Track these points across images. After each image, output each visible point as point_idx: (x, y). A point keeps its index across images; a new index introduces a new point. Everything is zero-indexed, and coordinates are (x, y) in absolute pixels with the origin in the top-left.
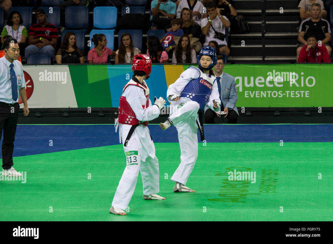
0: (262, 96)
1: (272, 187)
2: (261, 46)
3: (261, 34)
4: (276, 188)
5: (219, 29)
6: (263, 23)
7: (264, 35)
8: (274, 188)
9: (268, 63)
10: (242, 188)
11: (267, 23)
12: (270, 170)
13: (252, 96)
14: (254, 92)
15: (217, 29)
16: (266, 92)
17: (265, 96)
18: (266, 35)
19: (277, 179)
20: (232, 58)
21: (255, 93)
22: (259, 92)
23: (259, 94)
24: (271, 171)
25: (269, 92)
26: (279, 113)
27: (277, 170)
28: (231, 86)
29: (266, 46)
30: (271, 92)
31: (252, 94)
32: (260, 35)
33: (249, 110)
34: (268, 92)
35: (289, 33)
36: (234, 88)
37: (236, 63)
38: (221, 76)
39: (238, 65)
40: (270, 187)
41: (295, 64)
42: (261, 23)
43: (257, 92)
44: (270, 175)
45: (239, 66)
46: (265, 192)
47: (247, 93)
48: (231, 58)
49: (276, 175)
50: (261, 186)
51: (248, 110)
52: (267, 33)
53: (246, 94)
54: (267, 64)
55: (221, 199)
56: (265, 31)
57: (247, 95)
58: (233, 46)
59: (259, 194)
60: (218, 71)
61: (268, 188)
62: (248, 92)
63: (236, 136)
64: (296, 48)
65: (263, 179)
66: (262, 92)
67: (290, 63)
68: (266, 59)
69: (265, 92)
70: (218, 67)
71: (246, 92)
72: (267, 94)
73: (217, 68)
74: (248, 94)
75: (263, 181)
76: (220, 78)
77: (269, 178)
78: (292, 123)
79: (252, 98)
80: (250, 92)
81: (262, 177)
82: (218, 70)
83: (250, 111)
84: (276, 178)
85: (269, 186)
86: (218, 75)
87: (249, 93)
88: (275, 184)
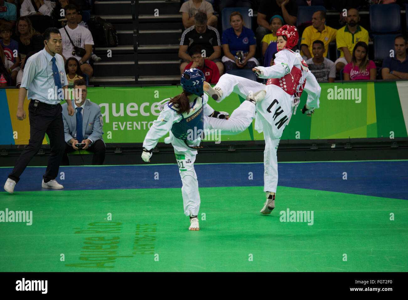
0: (135, 129)
1: (149, 247)
2: (133, 63)
3: (133, 47)
4: (154, 248)
5: (78, 43)
6: (134, 33)
7: (137, 48)
8: (152, 248)
9: (142, 85)
10: (109, 249)
11: (140, 32)
12: (146, 225)
13: (122, 129)
14: (125, 123)
15: (75, 42)
16: (141, 123)
17: (139, 128)
18: (139, 48)
19: (154, 237)
20: (95, 78)
21: (126, 124)
22: (131, 123)
23: (131, 126)
24: (148, 226)
25: (144, 123)
26: (158, 150)
27: (155, 224)
29: (139, 63)
30: (147, 122)
31: (122, 127)
33: (119, 147)
34: (142, 122)
35: (170, 45)
37: (100, 85)
39: (104, 87)
40: (147, 247)
41: (177, 85)
42: (132, 32)
43: (128, 123)
44: (146, 231)
45: (105, 89)
46: (139, 254)
47: (115, 124)
48: (94, 80)
49: (153, 231)
50: (134, 246)
51: (117, 147)
52: (140, 46)
53: (114, 126)
54: (141, 87)
55: (82, 264)
56: (137, 43)
57: (116, 128)
59: (132, 256)
61: (145, 248)
62: (117, 123)
63: (102, 180)
64: (179, 65)
65: (138, 237)
66: (135, 123)
67: (171, 84)
68: (139, 80)
69: (139, 123)
71: (114, 123)
72: (142, 125)
74: (117, 126)
75: (137, 240)
76: (82, 108)
77: (145, 235)
78: (174, 163)
79: (122, 130)
80: (120, 123)
81: (136, 234)
83: (120, 148)
84: (154, 235)
85: (144, 245)
86: (79, 106)
87: (118, 124)
88: (153, 243)
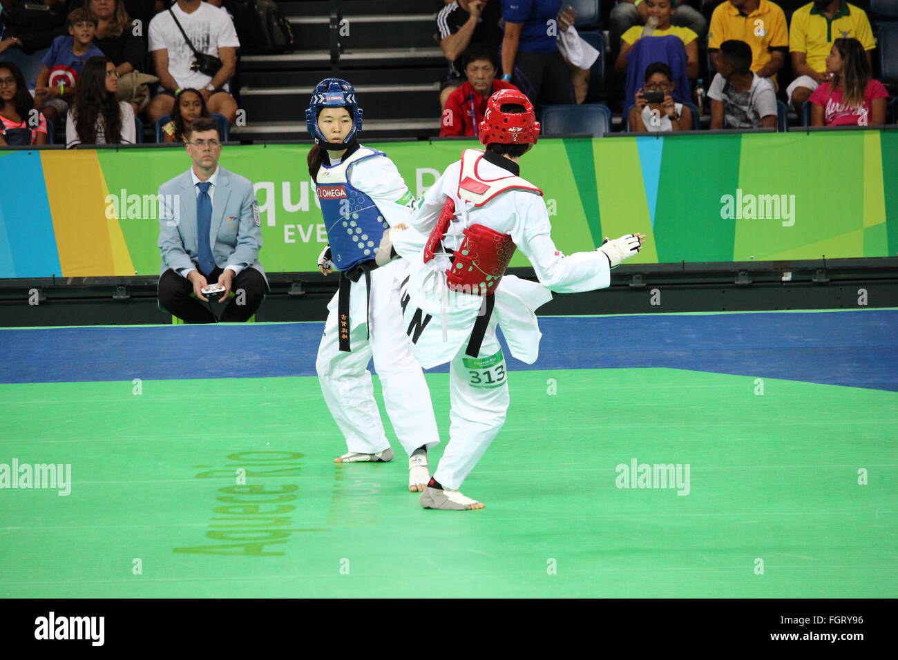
3: (328, 54)
5: (204, 43)
6: (331, 21)
7: (339, 57)
13: (306, 239)
14: (311, 226)
18: (343, 57)
21: (315, 229)
28: (241, 208)
31: (306, 235)
32: (327, 57)
33: (299, 282)
35: (412, 49)
36: (249, 214)
37: (254, 142)
38: (212, 179)
39: (263, 146)
41: (430, 141)
42: (326, 20)
45: (265, 149)
46: (343, 524)
47: (290, 230)
49: (376, 472)
50: (331, 507)
51: (294, 282)
52: (345, 51)
53: (287, 234)
56: (339, 46)
57: (290, 237)
58: (245, 91)
59: (328, 530)
60: (205, 163)
62: (293, 226)
63: (258, 357)
67: (416, 138)
70: (205, 154)
71: (286, 227)
73: (204, 157)
74: (292, 234)
75: (338, 492)
76: (210, 184)
79: (305, 243)
80: (300, 227)
82: (207, 160)
83: (300, 284)
86: (205, 178)
87: (296, 230)
